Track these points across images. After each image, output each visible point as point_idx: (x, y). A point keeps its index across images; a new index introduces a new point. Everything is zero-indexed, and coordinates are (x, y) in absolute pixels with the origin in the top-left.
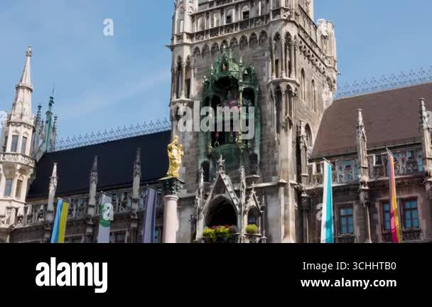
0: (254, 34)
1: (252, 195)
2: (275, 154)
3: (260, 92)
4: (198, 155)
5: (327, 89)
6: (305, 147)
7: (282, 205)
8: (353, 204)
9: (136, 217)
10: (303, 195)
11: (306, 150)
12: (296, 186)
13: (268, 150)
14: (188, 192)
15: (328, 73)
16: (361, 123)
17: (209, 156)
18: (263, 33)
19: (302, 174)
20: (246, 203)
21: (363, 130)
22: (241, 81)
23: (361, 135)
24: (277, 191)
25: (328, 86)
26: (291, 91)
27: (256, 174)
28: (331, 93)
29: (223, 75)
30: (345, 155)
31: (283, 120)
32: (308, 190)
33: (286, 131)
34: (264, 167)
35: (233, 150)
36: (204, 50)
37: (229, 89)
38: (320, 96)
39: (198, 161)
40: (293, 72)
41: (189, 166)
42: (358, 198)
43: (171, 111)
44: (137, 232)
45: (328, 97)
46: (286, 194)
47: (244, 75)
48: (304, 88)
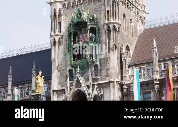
1: (95, 88)
2: (108, 64)
4: (66, 66)
5: (140, 23)
6: (125, 59)
7: (112, 93)
8: (151, 91)
10: (124, 87)
11: (126, 61)
12: (120, 82)
14: (62, 86)
15: (140, 14)
16: (155, 45)
17: (72, 66)
19: (123, 75)
20: (92, 93)
21: (156, 49)
22: (88, 23)
23: (155, 53)
24: (109, 85)
25: (140, 21)
26: (116, 29)
27: (98, 76)
28: (142, 25)
29: (79, 20)
30: (148, 63)
31: (111, 45)
32: (126, 84)
33: (113, 51)
34: (102, 72)
35: (85, 63)
36: (68, 5)
37: (82, 28)
38: (136, 28)
39: (66, 69)
40: (117, 18)
41: (62, 72)
42: (154, 88)
43: (51, 40)
45: (140, 28)
46: (114, 87)
47: (90, 20)
48: (126, 25)
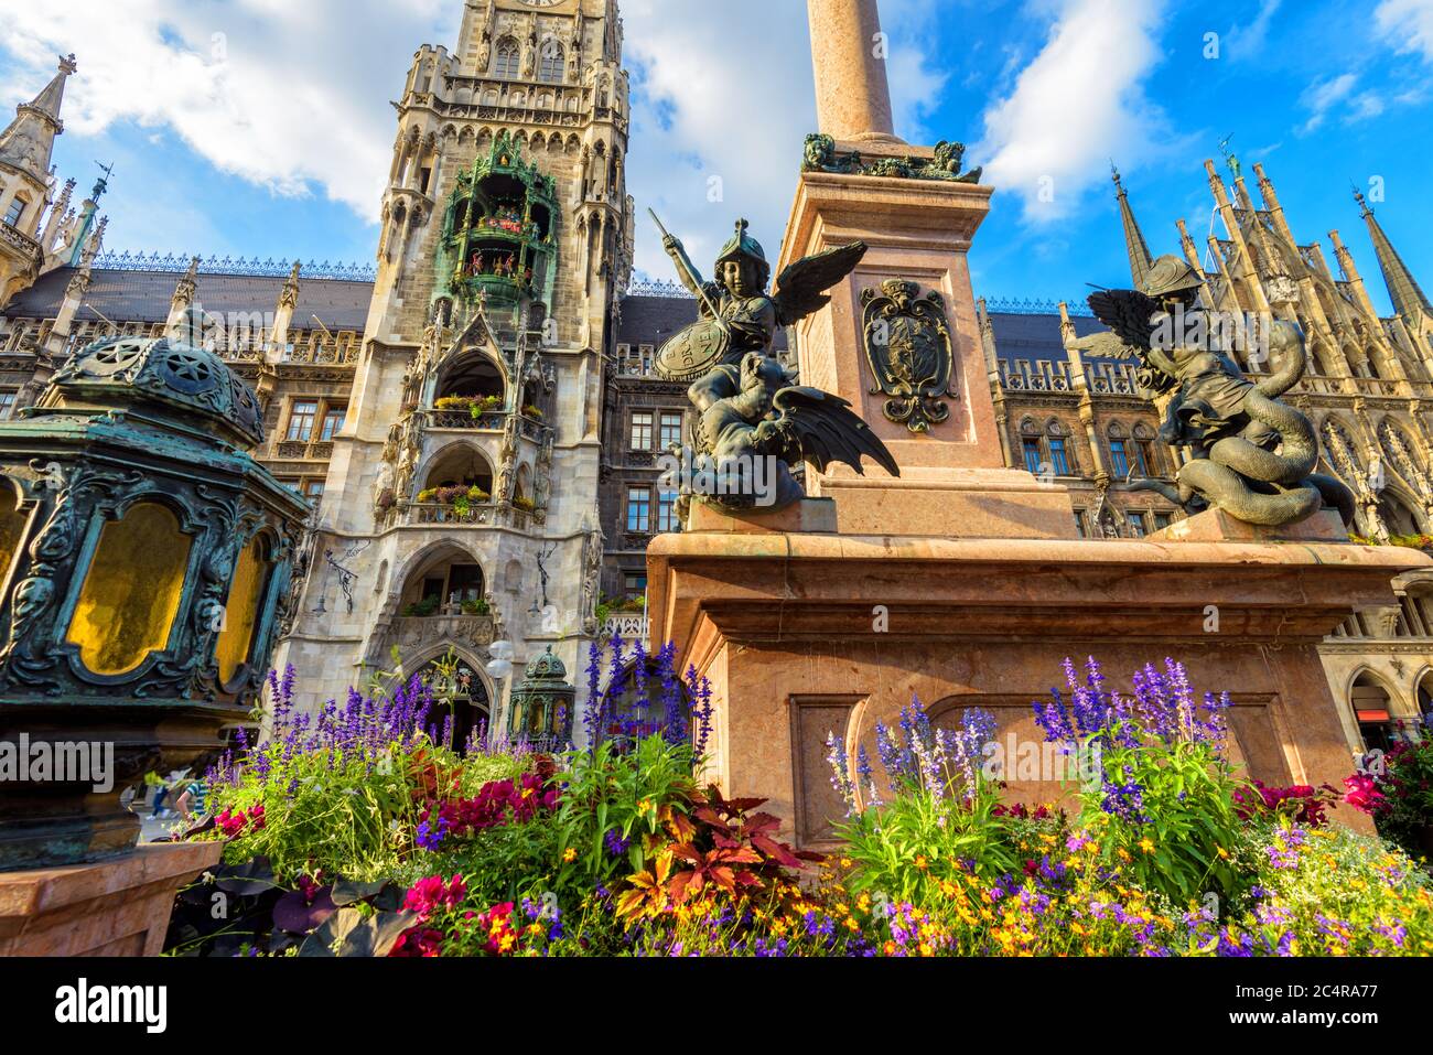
0: (557, 135)
1: (534, 362)
3: (559, 217)
4: (431, 285)
9: (273, 374)
13: (567, 303)
14: (405, 339)
17: (454, 289)
18: (574, 138)
20: (526, 368)
24: (578, 364)
29: (501, 171)
36: (464, 133)
39: (431, 293)
44: (270, 400)
46: (595, 370)
